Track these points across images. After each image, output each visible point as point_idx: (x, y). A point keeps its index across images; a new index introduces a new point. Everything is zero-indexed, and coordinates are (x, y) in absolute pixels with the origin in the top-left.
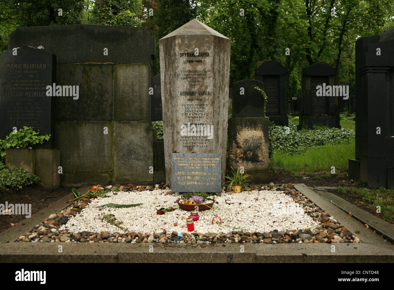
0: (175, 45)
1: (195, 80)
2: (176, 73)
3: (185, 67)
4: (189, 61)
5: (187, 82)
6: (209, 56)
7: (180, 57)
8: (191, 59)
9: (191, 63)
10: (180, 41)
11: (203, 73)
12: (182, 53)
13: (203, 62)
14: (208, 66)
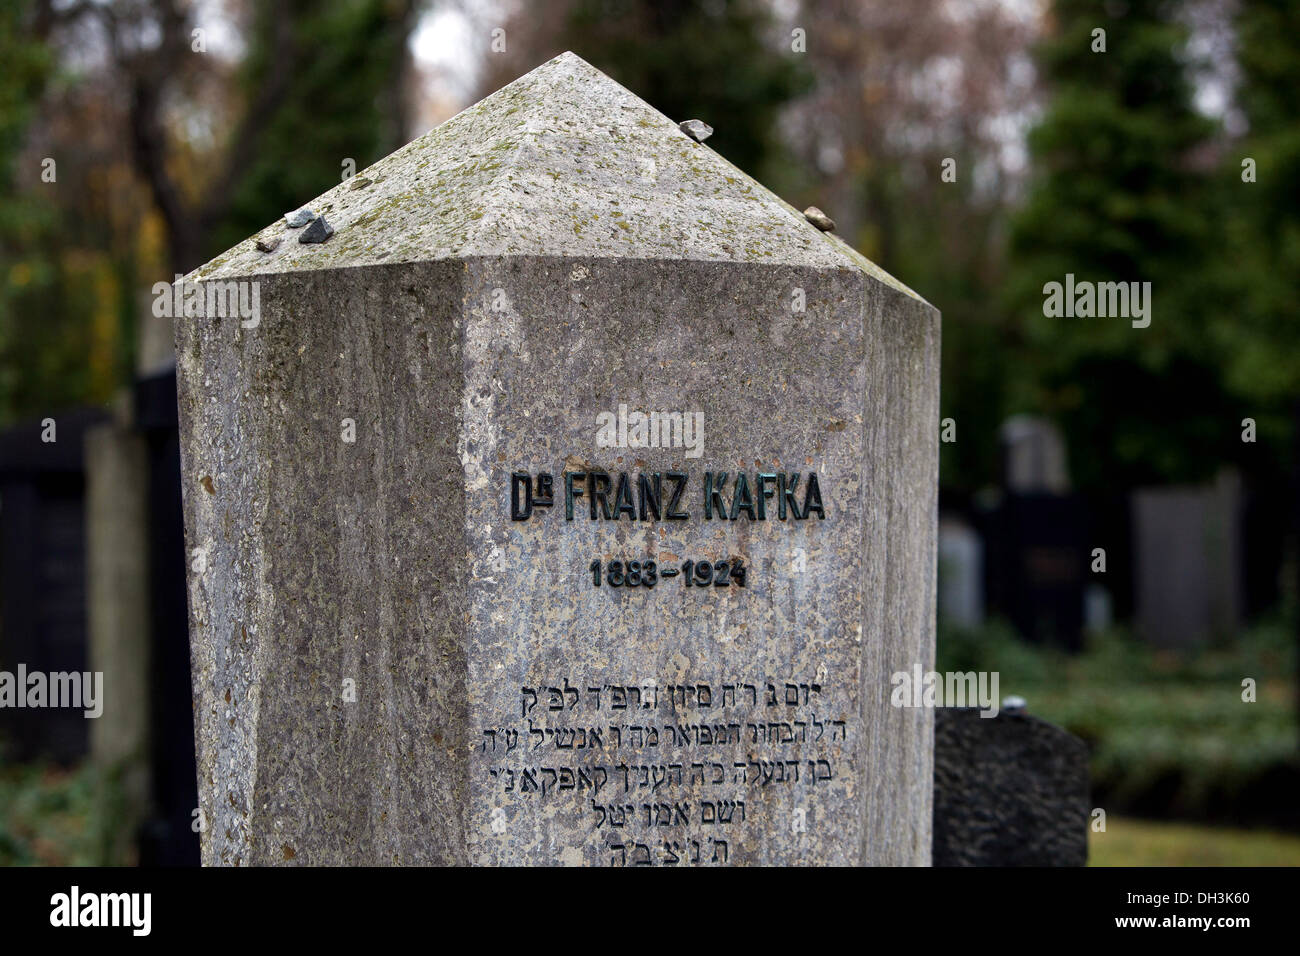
0: (456, 373)
1: (674, 794)
2: (464, 713)
3: (565, 646)
4: (615, 567)
5: (586, 823)
6: (819, 510)
7: (517, 517)
8: (634, 542)
9: (637, 596)
10: (512, 327)
11: (760, 714)
12: (532, 470)
13: (755, 579)
14: (811, 623)
